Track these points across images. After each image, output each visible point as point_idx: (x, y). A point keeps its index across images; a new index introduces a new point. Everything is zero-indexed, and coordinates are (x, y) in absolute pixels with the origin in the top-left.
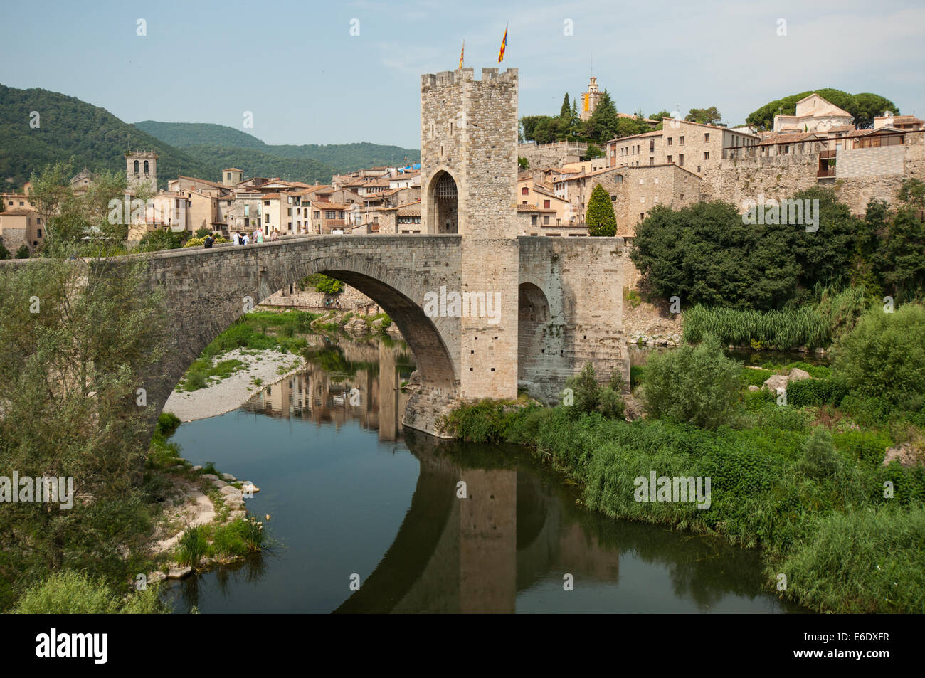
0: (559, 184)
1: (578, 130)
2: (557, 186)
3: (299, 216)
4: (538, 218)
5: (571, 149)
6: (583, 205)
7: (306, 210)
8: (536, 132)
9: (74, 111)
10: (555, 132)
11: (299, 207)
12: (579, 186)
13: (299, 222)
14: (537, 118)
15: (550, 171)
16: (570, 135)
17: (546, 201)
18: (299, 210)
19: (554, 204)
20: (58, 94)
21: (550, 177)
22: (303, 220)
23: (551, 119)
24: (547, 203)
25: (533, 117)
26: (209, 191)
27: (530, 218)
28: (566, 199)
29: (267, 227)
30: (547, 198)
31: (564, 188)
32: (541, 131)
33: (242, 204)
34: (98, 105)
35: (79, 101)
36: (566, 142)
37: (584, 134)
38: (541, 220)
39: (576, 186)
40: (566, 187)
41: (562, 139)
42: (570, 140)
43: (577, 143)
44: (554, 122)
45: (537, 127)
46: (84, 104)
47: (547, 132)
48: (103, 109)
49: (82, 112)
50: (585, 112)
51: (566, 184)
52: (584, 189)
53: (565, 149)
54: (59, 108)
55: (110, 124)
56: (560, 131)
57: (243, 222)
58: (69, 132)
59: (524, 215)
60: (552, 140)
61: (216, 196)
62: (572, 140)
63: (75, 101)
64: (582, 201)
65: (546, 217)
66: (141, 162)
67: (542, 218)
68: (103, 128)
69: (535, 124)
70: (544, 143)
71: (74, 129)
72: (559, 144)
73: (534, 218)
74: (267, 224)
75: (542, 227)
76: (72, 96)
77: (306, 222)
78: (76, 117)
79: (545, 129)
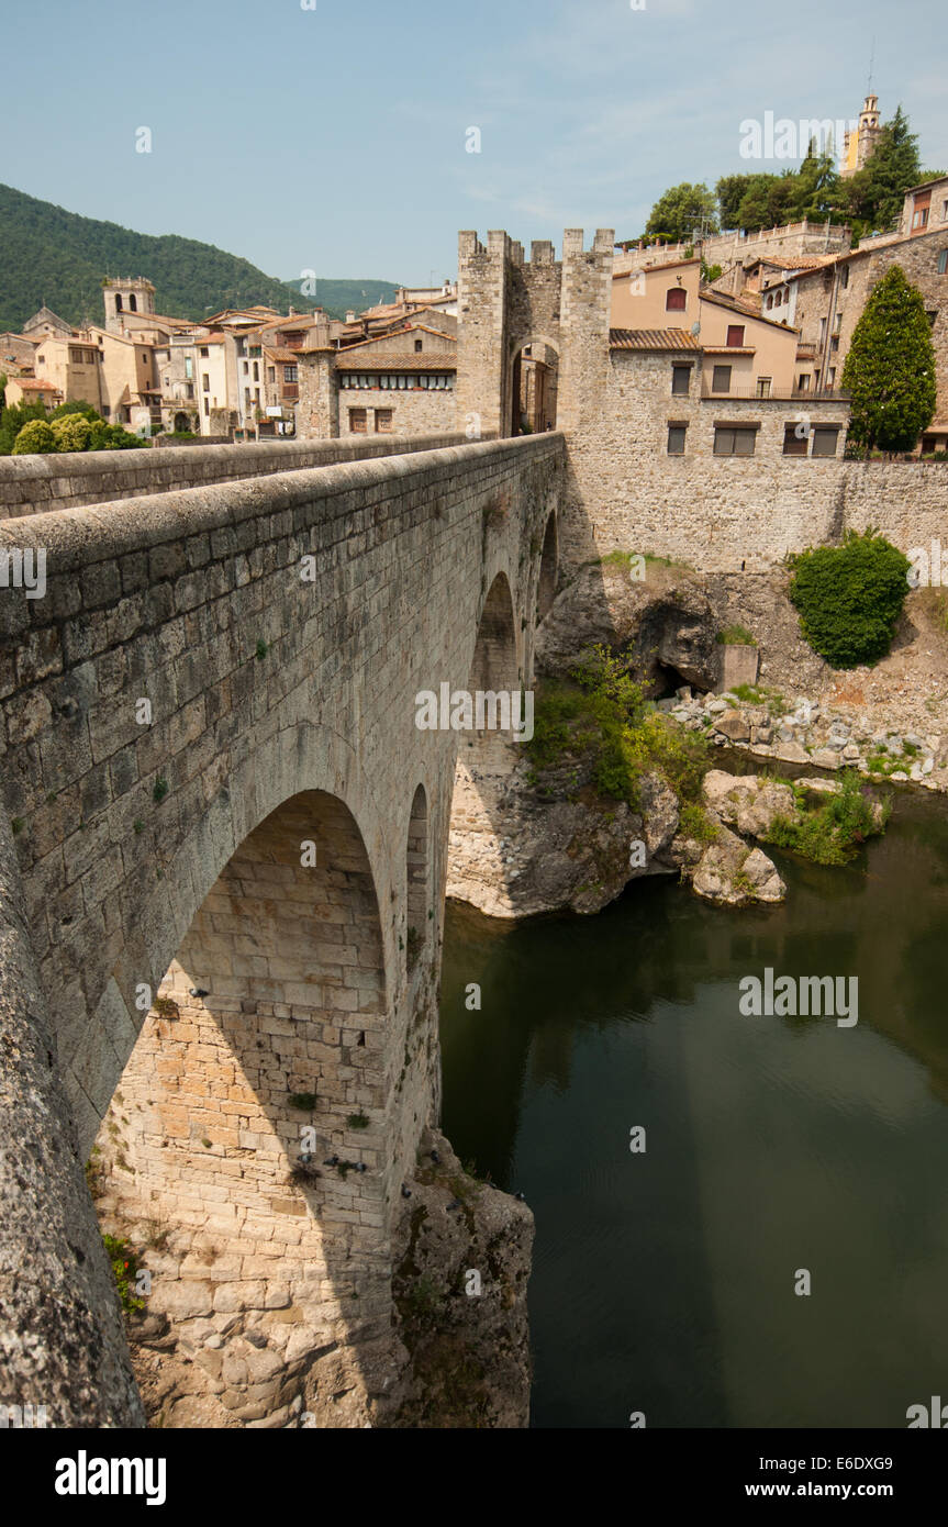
0: (774, 294)
1: (830, 198)
2: (771, 299)
3: (247, 377)
4: (693, 372)
5: (813, 239)
6: (835, 340)
7: (256, 364)
8: (744, 208)
9: (212, 262)
10: (781, 206)
11: (246, 359)
12: (828, 287)
13: (247, 390)
14: (747, 181)
15: (757, 264)
16: (812, 209)
17: (731, 328)
18: (246, 364)
19: (754, 335)
20: (195, 242)
21: (757, 280)
22: (253, 385)
23: (777, 178)
24: (735, 333)
25: (740, 178)
26: (140, 333)
27: (669, 374)
28: (790, 324)
29: (206, 399)
30: (737, 321)
31: (787, 301)
32: (753, 204)
33: (180, 356)
34: (238, 254)
35: (218, 251)
36: (804, 223)
37: (843, 207)
38: (702, 378)
39: (821, 290)
40: (793, 297)
41: (794, 220)
42: (812, 219)
43: (827, 227)
44: (782, 184)
45: (747, 197)
46: (224, 255)
47: (764, 207)
48: (244, 259)
49: (221, 264)
50: (849, 162)
51: (794, 288)
52: (845, 293)
53: (800, 239)
54: (195, 259)
55: (251, 278)
56: (791, 204)
57: (183, 390)
58: (205, 289)
59: (651, 360)
60: (777, 222)
61: (151, 343)
62: (815, 221)
63: (213, 250)
64: (833, 331)
65: (723, 373)
66: (125, 297)
67: (709, 374)
68: (242, 284)
69: (743, 192)
70: (756, 229)
71: (212, 284)
72: (788, 231)
73: (681, 372)
74: (207, 395)
75: (705, 400)
76: (210, 244)
77: (258, 390)
78: (214, 271)
79: (762, 199)
